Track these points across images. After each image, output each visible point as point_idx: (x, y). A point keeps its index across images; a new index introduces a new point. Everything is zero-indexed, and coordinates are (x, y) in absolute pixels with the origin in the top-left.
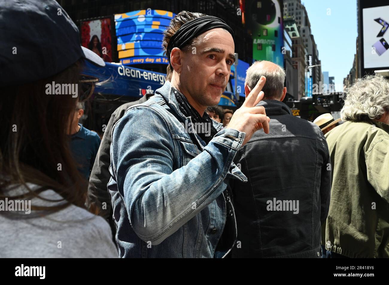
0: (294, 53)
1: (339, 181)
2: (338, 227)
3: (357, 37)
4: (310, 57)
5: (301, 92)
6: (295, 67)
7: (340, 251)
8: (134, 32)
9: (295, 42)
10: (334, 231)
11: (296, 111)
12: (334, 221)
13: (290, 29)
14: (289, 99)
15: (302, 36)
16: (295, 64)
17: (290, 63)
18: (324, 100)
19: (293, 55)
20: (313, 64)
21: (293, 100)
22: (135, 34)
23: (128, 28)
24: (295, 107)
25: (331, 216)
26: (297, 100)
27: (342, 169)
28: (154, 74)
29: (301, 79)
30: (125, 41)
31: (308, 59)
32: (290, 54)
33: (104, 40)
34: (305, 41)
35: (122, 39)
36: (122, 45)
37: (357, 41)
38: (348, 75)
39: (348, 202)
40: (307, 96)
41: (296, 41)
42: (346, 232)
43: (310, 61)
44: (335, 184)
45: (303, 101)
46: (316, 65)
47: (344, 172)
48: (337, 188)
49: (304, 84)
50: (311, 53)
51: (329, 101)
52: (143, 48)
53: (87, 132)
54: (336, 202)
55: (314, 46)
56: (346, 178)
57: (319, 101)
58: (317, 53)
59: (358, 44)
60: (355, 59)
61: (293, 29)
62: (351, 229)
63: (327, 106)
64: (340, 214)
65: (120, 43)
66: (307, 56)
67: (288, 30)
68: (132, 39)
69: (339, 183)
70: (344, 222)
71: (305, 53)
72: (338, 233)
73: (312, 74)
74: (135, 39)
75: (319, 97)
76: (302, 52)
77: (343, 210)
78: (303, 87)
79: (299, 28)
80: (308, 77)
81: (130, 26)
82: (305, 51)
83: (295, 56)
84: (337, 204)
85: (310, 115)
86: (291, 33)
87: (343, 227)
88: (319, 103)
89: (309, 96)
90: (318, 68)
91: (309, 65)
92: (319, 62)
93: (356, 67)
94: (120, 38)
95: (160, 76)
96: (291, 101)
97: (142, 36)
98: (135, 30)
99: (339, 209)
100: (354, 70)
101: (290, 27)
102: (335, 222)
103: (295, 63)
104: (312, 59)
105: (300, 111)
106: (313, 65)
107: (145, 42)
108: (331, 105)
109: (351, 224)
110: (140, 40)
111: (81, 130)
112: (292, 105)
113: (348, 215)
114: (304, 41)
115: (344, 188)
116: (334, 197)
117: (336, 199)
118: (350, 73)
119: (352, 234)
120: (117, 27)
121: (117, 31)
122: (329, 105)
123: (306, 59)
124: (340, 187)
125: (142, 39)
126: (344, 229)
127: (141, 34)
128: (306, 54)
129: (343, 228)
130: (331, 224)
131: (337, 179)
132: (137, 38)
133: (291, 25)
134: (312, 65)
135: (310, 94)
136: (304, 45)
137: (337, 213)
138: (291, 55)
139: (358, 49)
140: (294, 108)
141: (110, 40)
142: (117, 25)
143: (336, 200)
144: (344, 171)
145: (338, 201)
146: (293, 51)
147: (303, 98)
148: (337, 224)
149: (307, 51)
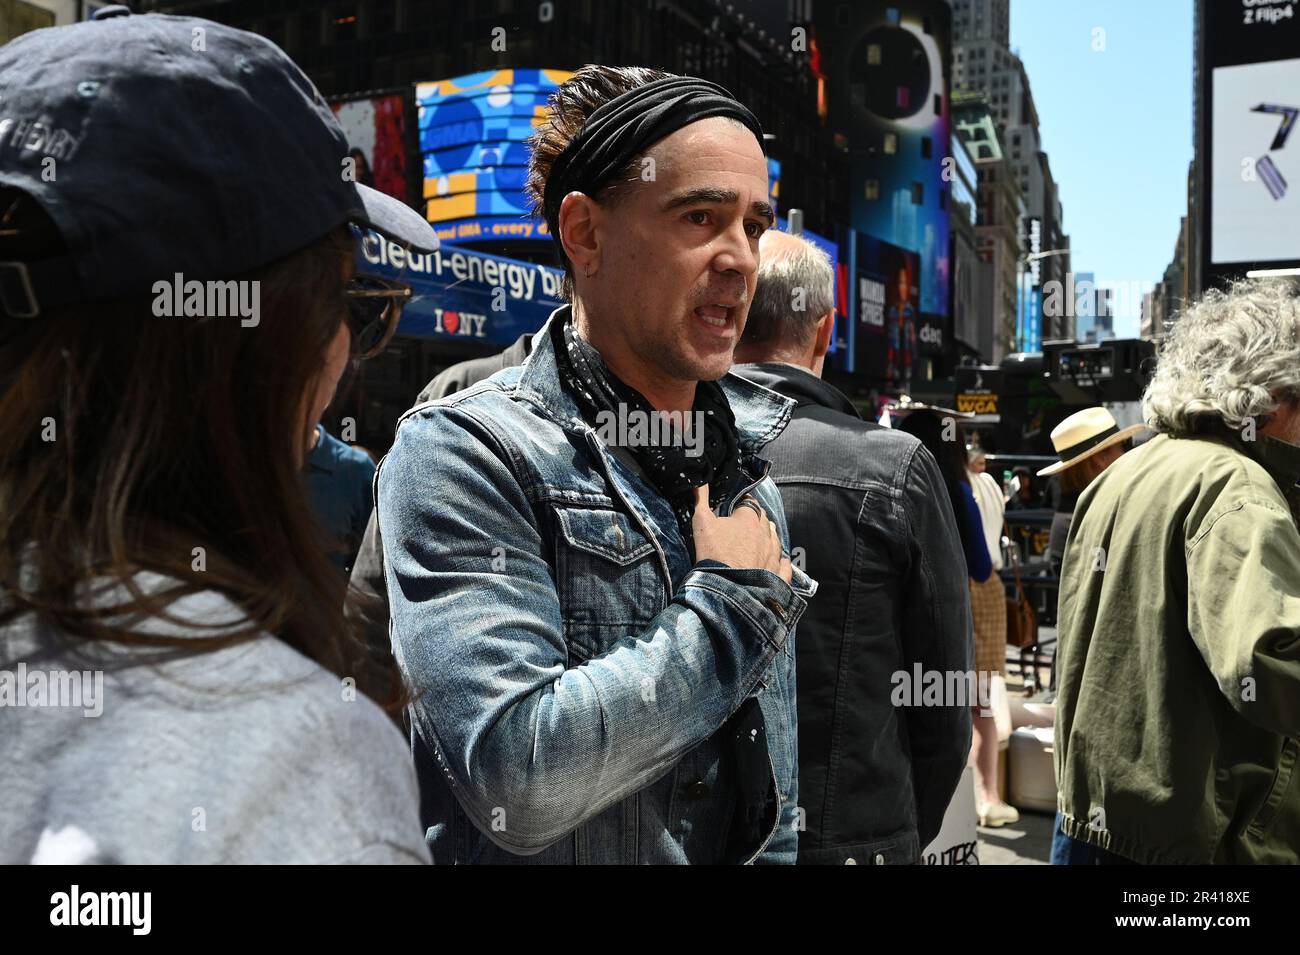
0: (985, 211)
1: (1112, 626)
2: (1101, 768)
3: (1191, 163)
4: (1036, 226)
5: (1003, 338)
6: (984, 256)
7: (1104, 840)
8: (476, 138)
9: (986, 177)
10: (1090, 778)
11: (986, 398)
12: (1091, 747)
13: (972, 133)
14: (964, 358)
15: (1010, 154)
16: (986, 248)
17: (970, 245)
18: (1082, 364)
19: (979, 217)
20: (1044, 246)
21: (975, 362)
22: (478, 147)
23: (458, 127)
24: (984, 386)
25: (1082, 732)
26: (988, 363)
27: (1124, 590)
28: (489, 262)
29: (1005, 295)
30: (447, 169)
31: (1029, 231)
32: (969, 215)
33: (384, 163)
34: (1019, 171)
35: (439, 162)
36: (438, 178)
37: (1192, 175)
38: (1159, 286)
39: (1136, 694)
40: (1022, 351)
41: (992, 172)
42: (1126, 786)
43: (1035, 237)
44: (1100, 635)
45: (1010, 367)
46: (1055, 252)
47: (1130, 597)
48: (1106, 648)
49: (1014, 312)
50: (1039, 210)
51: (1096, 368)
52: (504, 191)
53: (341, 450)
54: (1101, 690)
55: (1050, 189)
56: (1134, 618)
57: (1065, 367)
58: (1058, 211)
59: (1192, 184)
60: (1182, 231)
61: (980, 134)
62: (1141, 777)
63: (1089, 383)
64: (1110, 728)
65: (433, 174)
66: (1024, 220)
67: (964, 137)
68: (470, 162)
69: (1113, 631)
70: (1121, 753)
71: (1017, 213)
72: (1100, 784)
73: (1039, 280)
74: (480, 163)
75: (1064, 355)
76: (1010, 209)
77: (1120, 716)
78: (1009, 320)
79: (1000, 131)
80: (1028, 288)
81: (463, 122)
82: (1021, 205)
83: (985, 219)
84: (1104, 695)
85: (1030, 413)
86: (973, 147)
87: (1117, 769)
88: (1063, 372)
89: (1030, 351)
90: (1059, 260)
91: (1030, 251)
92: (1063, 242)
93: (1185, 260)
94: (432, 156)
95: (512, 268)
96: (968, 367)
97: (500, 152)
98: (481, 134)
99: (1107, 713)
100: (1177, 269)
101: (971, 128)
102: (1093, 752)
103: (985, 243)
104: (1041, 231)
105: (1000, 397)
106: (1045, 250)
107: (509, 171)
108: (1105, 381)
109: (1140, 761)
110: (495, 166)
111: (321, 442)
112: (975, 381)
113: (1133, 734)
114: (1016, 173)
115: (1127, 649)
116: (1096, 676)
117: (1101, 679)
118: (1166, 278)
119: (1142, 792)
120: (423, 124)
121: (423, 136)
122: (1097, 382)
123: (1021, 229)
124: (1114, 644)
125: (500, 162)
126: (1119, 776)
127: (497, 147)
128: (1023, 215)
129: (1118, 772)
130: (1082, 754)
131: (1108, 621)
132: (486, 157)
133: (976, 120)
134: (1041, 251)
135: (1031, 345)
136: (1015, 187)
137: (1101, 725)
138: (973, 219)
139: (1192, 200)
140: (979, 389)
141: (402, 163)
142: (425, 117)
143: (1102, 683)
144: (1128, 595)
145: (1106, 689)
146: (979, 205)
147: (1012, 356)
148: (1098, 758)
149: (1027, 205)
